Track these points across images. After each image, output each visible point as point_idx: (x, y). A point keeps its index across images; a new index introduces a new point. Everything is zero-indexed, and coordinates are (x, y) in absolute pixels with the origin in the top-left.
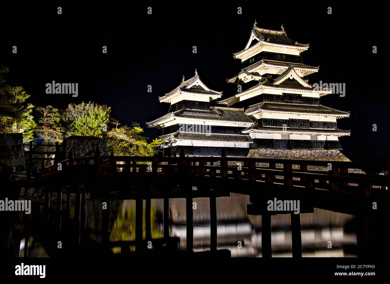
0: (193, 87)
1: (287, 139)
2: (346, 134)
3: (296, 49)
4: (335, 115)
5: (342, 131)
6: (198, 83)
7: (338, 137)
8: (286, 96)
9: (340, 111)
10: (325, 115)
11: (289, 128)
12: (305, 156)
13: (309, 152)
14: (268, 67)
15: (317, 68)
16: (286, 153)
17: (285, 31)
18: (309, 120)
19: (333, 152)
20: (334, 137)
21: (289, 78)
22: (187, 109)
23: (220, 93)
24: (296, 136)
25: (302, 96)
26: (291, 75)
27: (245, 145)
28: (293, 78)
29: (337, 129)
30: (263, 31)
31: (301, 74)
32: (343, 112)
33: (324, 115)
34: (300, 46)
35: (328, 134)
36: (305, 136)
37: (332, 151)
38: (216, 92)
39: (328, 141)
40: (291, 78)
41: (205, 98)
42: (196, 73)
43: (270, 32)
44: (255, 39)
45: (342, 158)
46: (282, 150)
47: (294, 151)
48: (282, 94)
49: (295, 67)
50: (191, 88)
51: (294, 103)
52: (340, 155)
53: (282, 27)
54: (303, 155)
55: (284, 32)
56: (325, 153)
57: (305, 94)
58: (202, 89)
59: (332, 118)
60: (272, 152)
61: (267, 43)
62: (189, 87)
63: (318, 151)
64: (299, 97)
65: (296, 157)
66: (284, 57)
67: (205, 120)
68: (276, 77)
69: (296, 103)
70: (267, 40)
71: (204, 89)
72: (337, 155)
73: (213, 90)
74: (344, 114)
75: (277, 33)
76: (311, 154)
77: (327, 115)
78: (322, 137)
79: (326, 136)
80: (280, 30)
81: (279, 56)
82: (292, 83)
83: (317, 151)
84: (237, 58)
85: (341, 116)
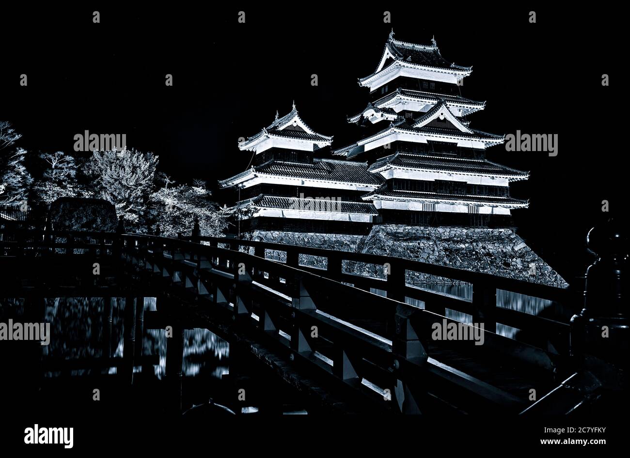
0: (288, 129)
1: (430, 211)
2: (523, 205)
3: (452, 73)
4: (505, 176)
5: (515, 201)
6: (295, 122)
7: (510, 210)
8: (432, 146)
9: (515, 171)
10: (491, 175)
11: (435, 193)
12: (458, 238)
13: (465, 231)
14: (407, 101)
15: (482, 104)
16: (428, 232)
17: (437, 46)
18: (466, 182)
19: (501, 232)
20: (503, 210)
21: (438, 118)
22: (278, 162)
23: (330, 138)
24: (444, 206)
25: (458, 145)
26: (442, 114)
27: (366, 218)
28: (445, 119)
29: (510, 198)
30: (403, 45)
31: (458, 112)
32: (519, 172)
33: (489, 175)
34: (458, 69)
35: (495, 204)
36: (460, 207)
37: (500, 230)
38: (323, 137)
39: (495, 215)
40: (442, 118)
41: (307, 146)
42: (294, 106)
43: (414, 47)
44: (390, 57)
45: (514, 242)
46: (422, 228)
47: (440, 230)
48: (427, 143)
49: (448, 100)
50: (284, 130)
51: (444, 156)
52: (512, 237)
53: (433, 40)
54: (455, 235)
55: (436, 48)
56: (489, 234)
57: (463, 143)
58: (301, 132)
59: (502, 181)
60: (407, 230)
61: (406, 64)
62: (281, 128)
63: (479, 230)
64: (453, 147)
65: (443, 238)
66: (433, 85)
67: (304, 179)
68: (419, 115)
69: (448, 156)
70: (408, 59)
71: (306, 132)
72: (508, 238)
73: (319, 133)
74: (520, 174)
75: (424, 48)
76: (467, 235)
77: (494, 176)
78: (485, 209)
79: (491, 208)
80: (430, 44)
81: (425, 85)
82: (444, 125)
83: (477, 230)
84: (363, 85)
85: (515, 177)
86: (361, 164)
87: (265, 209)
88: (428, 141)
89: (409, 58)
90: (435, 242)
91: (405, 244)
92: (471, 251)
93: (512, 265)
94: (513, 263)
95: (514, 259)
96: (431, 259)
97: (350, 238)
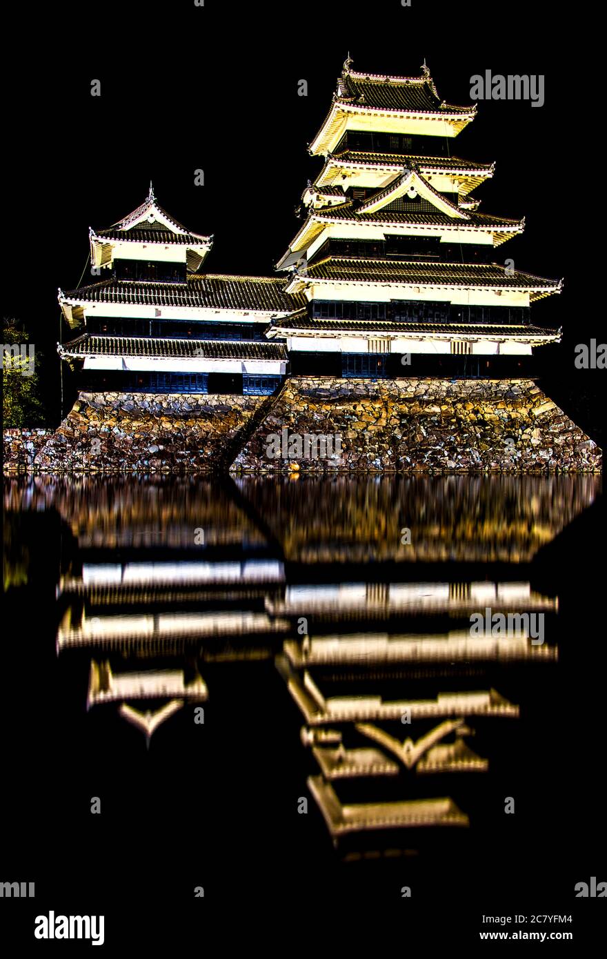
0: (139, 227)
1: (382, 352)
2: (550, 338)
3: (440, 119)
4: (523, 289)
5: (538, 331)
6: (152, 215)
7: (532, 346)
8: (394, 244)
9: (539, 279)
10: (497, 289)
11: (390, 323)
12: (430, 395)
13: (446, 384)
14: (354, 170)
15: (489, 168)
16: (376, 387)
17: (430, 77)
18: (449, 303)
19: (514, 385)
20: (517, 346)
21: (406, 197)
22: (124, 282)
23: (207, 239)
24: (406, 344)
25: (442, 241)
26: (412, 189)
27: (274, 367)
28: (418, 197)
29: (531, 326)
30: (368, 78)
31: (451, 184)
32: (545, 280)
33: (494, 288)
34: (454, 112)
35: (503, 337)
36: (435, 344)
37: (513, 382)
38: (198, 237)
39: (503, 355)
40: (412, 195)
41: (175, 253)
42: (151, 191)
43: (387, 80)
45: (534, 400)
46: (367, 381)
47: (401, 384)
48: (384, 238)
49: (422, 165)
50: (132, 230)
51: (416, 259)
52: (533, 392)
53: (424, 66)
54: (426, 391)
55: (428, 80)
56: (490, 388)
57: (449, 235)
58: (163, 232)
59: (518, 297)
60: (338, 385)
61: (359, 110)
62: (127, 228)
63: (473, 382)
64: (433, 243)
65: (402, 397)
66: (409, 141)
67: (161, 308)
68: (372, 193)
69: (423, 260)
70: (359, 100)
71: (171, 232)
72: (524, 394)
73: (194, 232)
74: (548, 284)
75: (407, 82)
76: (449, 392)
77: (503, 289)
78: (485, 346)
79: (497, 344)
80: (418, 74)
81: (395, 142)
82: (414, 207)
83: (469, 383)
85: (542, 290)
86: (278, 279)
87: (94, 358)
88: (386, 236)
89: (362, 98)
90: (386, 403)
91: (328, 408)
92: (448, 417)
93: (521, 440)
94: (524, 437)
95: (528, 430)
96: (370, 431)
97: (244, 401)
